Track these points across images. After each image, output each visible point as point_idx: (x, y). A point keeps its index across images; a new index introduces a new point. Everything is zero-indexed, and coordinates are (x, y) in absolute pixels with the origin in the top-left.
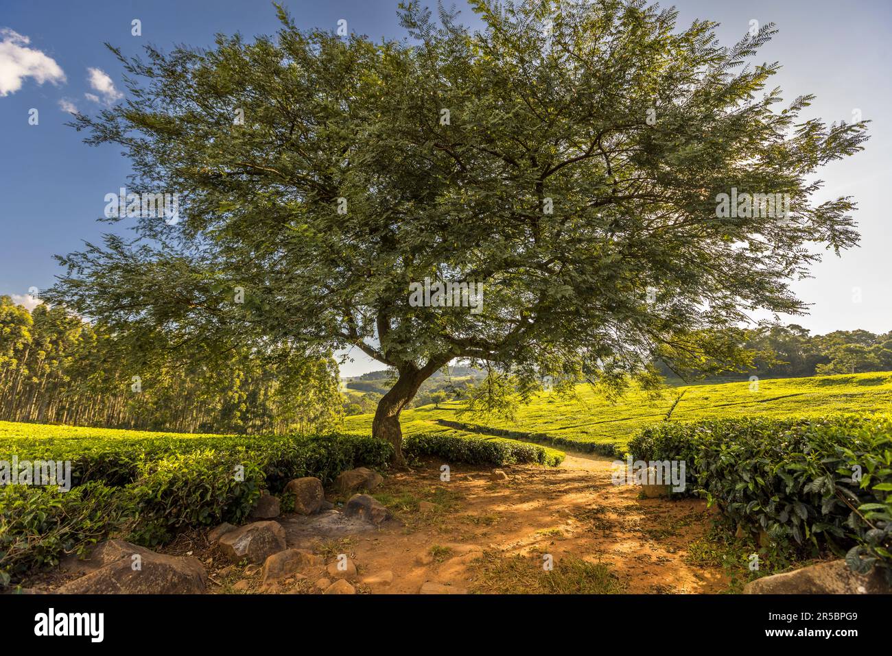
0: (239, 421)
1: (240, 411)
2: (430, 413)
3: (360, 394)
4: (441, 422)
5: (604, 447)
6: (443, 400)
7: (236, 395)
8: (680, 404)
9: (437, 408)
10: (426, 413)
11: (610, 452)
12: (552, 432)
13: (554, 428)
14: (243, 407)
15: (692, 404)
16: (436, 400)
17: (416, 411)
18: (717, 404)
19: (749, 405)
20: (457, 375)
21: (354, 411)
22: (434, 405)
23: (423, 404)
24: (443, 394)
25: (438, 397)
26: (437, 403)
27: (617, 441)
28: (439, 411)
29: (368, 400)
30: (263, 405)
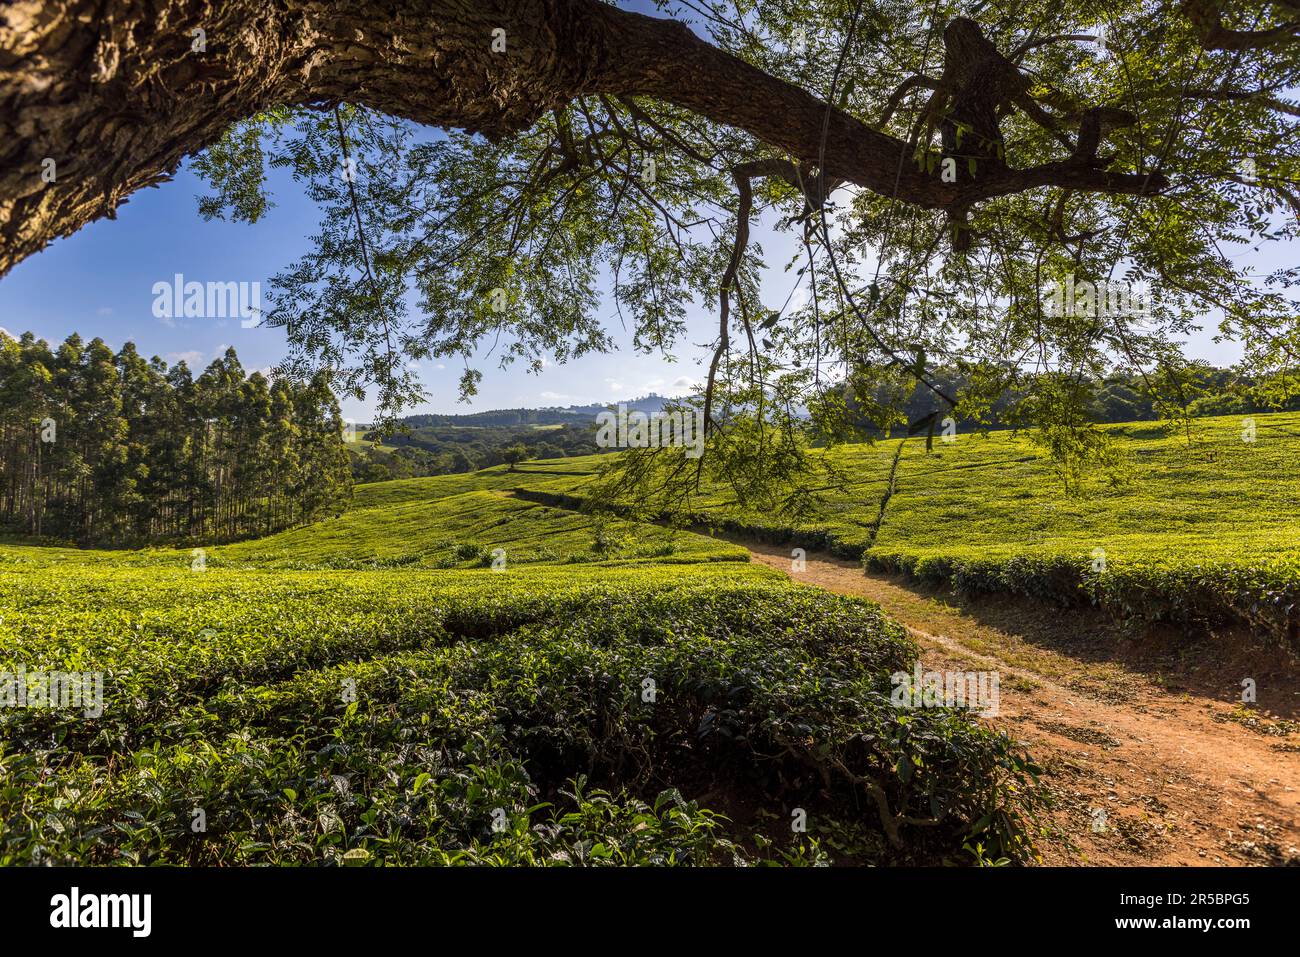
0: (135, 495)
1: (138, 477)
2: (502, 478)
3: (388, 450)
4: (521, 494)
5: (810, 535)
6: (522, 458)
7: (124, 450)
8: (903, 464)
9: (512, 470)
10: (495, 478)
11: (818, 544)
12: (714, 510)
13: (714, 503)
14: (144, 470)
15: (920, 465)
16: (512, 458)
17: (478, 475)
18: (959, 464)
19: (1008, 465)
20: (542, 423)
21: (376, 475)
22: (508, 466)
23: (491, 465)
24: (522, 449)
25: (515, 454)
26: (512, 462)
27: (830, 525)
28: (516, 475)
29: (401, 459)
30: (189, 467)
